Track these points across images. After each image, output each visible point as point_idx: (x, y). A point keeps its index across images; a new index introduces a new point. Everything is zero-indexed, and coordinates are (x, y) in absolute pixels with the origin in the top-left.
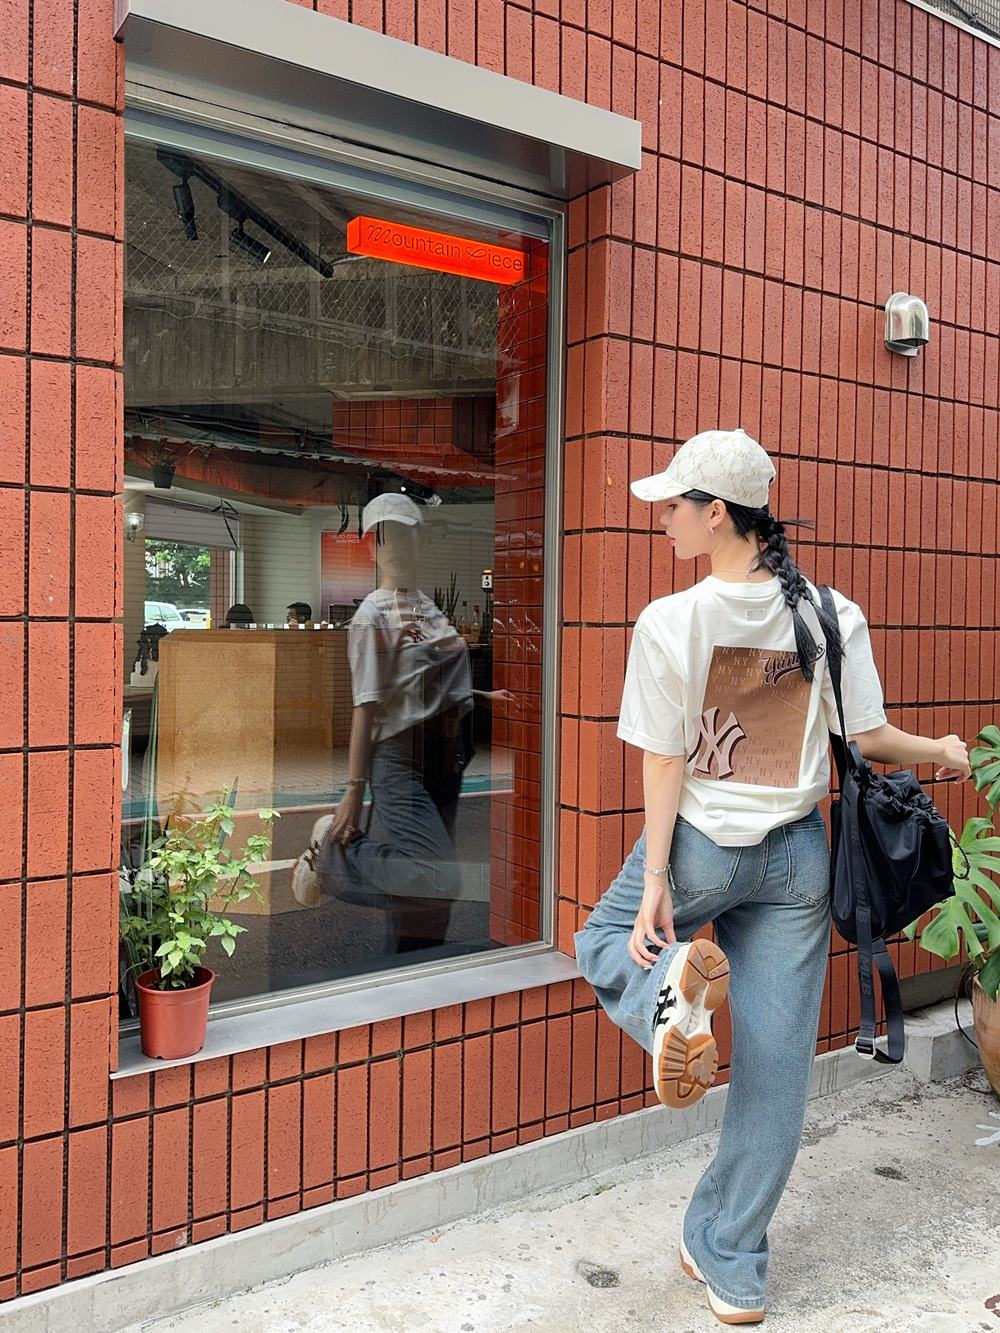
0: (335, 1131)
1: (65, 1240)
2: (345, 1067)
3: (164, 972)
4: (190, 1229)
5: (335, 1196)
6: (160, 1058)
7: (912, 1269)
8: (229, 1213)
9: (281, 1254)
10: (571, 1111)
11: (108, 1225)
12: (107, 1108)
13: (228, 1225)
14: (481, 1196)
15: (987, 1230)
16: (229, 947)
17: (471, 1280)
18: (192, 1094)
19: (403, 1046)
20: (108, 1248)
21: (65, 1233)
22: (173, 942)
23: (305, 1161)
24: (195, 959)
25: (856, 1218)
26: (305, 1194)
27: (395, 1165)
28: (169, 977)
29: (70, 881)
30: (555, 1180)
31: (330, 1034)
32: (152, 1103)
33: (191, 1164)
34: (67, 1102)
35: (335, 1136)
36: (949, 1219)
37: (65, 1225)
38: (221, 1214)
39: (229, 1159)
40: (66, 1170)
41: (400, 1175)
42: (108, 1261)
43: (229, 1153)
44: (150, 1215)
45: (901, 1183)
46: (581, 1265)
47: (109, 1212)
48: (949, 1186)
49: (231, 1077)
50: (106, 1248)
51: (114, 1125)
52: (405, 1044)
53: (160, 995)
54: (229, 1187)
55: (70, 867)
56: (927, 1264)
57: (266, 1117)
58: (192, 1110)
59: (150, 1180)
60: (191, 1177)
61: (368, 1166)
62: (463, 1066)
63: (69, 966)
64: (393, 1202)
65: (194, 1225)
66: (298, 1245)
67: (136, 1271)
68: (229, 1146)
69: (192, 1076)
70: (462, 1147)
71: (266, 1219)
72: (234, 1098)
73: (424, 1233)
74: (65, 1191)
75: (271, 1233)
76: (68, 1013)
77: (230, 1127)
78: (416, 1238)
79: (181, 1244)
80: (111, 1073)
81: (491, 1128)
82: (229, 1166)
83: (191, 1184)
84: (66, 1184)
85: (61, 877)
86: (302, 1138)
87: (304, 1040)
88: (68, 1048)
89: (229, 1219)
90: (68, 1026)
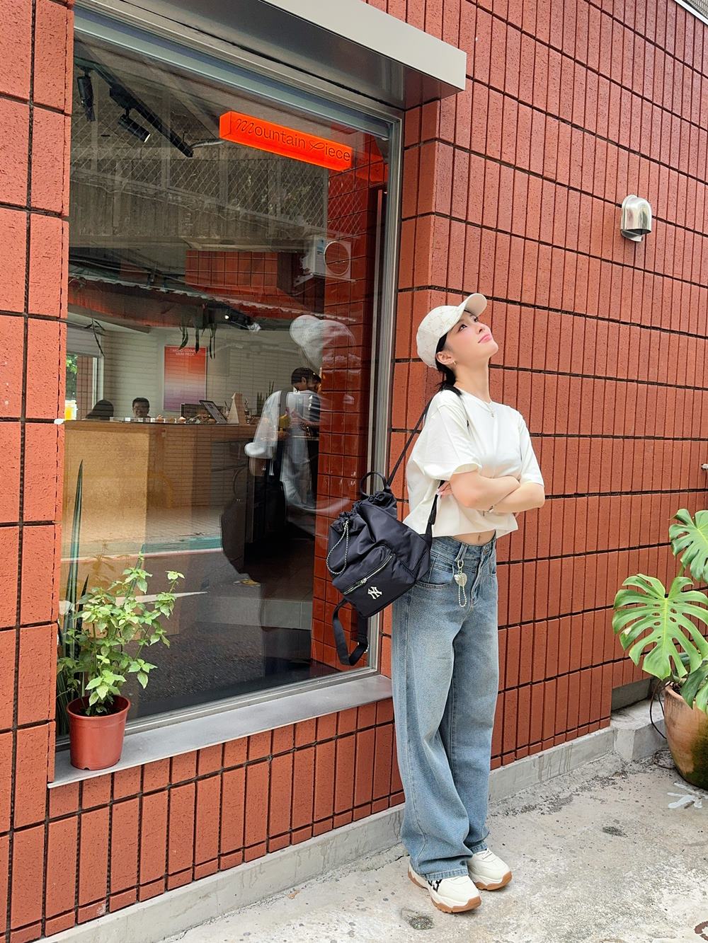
0: (220, 818)
1: (9, 917)
2: (228, 770)
3: (92, 701)
4: (108, 901)
5: (219, 868)
6: (87, 769)
7: (641, 906)
8: (138, 886)
9: (178, 916)
10: (391, 794)
11: (44, 902)
12: (44, 811)
13: (138, 896)
14: (326, 861)
15: (687, 872)
16: (144, 681)
17: (324, 928)
18: (112, 796)
19: (271, 752)
20: (44, 921)
21: (9, 911)
22: (100, 679)
23: (197, 843)
24: (117, 692)
25: (596, 867)
26: (196, 868)
27: (263, 842)
28: (97, 704)
29: (18, 631)
30: (378, 846)
31: (218, 745)
32: (81, 804)
33: (110, 850)
34: (13, 808)
35: (220, 823)
36: (660, 865)
37: (9, 904)
38: (133, 888)
39: (140, 845)
40: (11, 862)
41: (267, 848)
42: (43, 930)
43: (140, 840)
44: (77, 892)
45: (622, 838)
46: (404, 912)
47: (45, 892)
48: (656, 840)
49: (142, 782)
50: (42, 920)
51: (50, 824)
52: (274, 750)
53: (88, 720)
54: (139, 866)
55: (18, 620)
56: (650, 901)
57: (169, 811)
58: (111, 809)
59: (78, 865)
60: (109, 861)
61: (244, 844)
62: (315, 765)
63: (16, 699)
64: (262, 871)
65: (111, 898)
66: (191, 908)
67: (65, 937)
68: (140, 835)
69: (112, 782)
70: (312, 825)
71: (167, 890)
72: (144, 798)
73: (285, 892)
74: (10, 878)
75: (171, 900)
76: (15, 736)
77: (140, 820)
78: (278, 896)
79: (101, 913)
80: (48, 783)
81: (333, 810)
82: (139, 850)
83: (109, 866)
84: (10, 873)
85: (11, 628)
86: (195, 825)
87: (198, 751)
88: (14, 765)
89: (138, 891)
90: (15, 747)
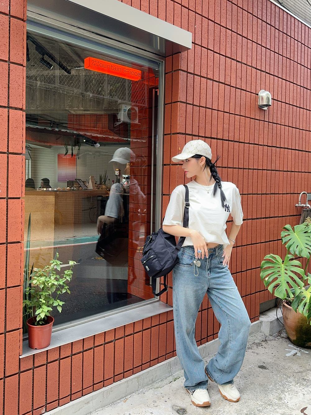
0: (93, 368)
2: (97, 347)
3: (38, 319)
4: (46, 407)
5: (93, 390)
6: (36, 349)
7: (276, 401)
8: (59, 399)
9: (76, 412)
10: (166, 354)
11: (19, 409)
12: (18, 368)
13: (59, 404)
14: (139, 385)
15: (296, 385)
16: (60, 309)
18: (47, 360)
19: (115, 338)
22: (41, 309)
23: (84, 379)
24: (48, 315)
25: (256, 384)
26: (84, 390)
27: (112, 378)
28: (40, 320)
29: (6, 290)
30: (161, 377)
31: (92, 336)
32: (34, 365)
33: (46, 384)
34: (5, 367)
35: (93, 370)
36: (284, 382)
38: (56, 400)
39: (59, 381)
40: (4, 391)
41: (114, 381)
43: (59, 379)
44: (33, 403)
45: (267, 371)
46: (174, 407)
47: (19, 404)
48: (281, 371)
49: (60, 353)
51: (21, 374)
52: (116, 337)
53: (36, 327)
54: (59, 391)
55: (6, 285)
56: (281, 399)
57: (71, 366)
58: (47, 366)
59: (33, 391)
60: (46, 389)
61: (104, 379)
62: (133, 343)
63: (6, 320)
64: (112, 390)
65: (47, 405)
66: (82, 408)
68: (59, 377)
69: (47, 354)
70: (133, 368)
71: (71, 401)
72: (61, 360)
73: (121, 399)
74: (4, 398)
75: (73, 405)
76: (5, 336)
77: (59, 370)
78: (119, 401)
79: (43, 412)
80: (20, 356)
81: (142, 362)
82: (59, 384)
83: (46, 391)
84: (4, 396)
85: (3, 289)
86: (83, 372)
87: (83, 339)
88: (5, 348)
89: (59, 402)
90: (5, 341)
